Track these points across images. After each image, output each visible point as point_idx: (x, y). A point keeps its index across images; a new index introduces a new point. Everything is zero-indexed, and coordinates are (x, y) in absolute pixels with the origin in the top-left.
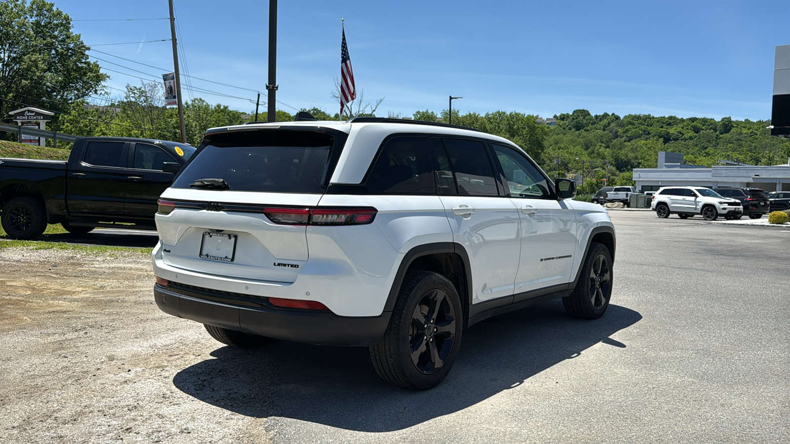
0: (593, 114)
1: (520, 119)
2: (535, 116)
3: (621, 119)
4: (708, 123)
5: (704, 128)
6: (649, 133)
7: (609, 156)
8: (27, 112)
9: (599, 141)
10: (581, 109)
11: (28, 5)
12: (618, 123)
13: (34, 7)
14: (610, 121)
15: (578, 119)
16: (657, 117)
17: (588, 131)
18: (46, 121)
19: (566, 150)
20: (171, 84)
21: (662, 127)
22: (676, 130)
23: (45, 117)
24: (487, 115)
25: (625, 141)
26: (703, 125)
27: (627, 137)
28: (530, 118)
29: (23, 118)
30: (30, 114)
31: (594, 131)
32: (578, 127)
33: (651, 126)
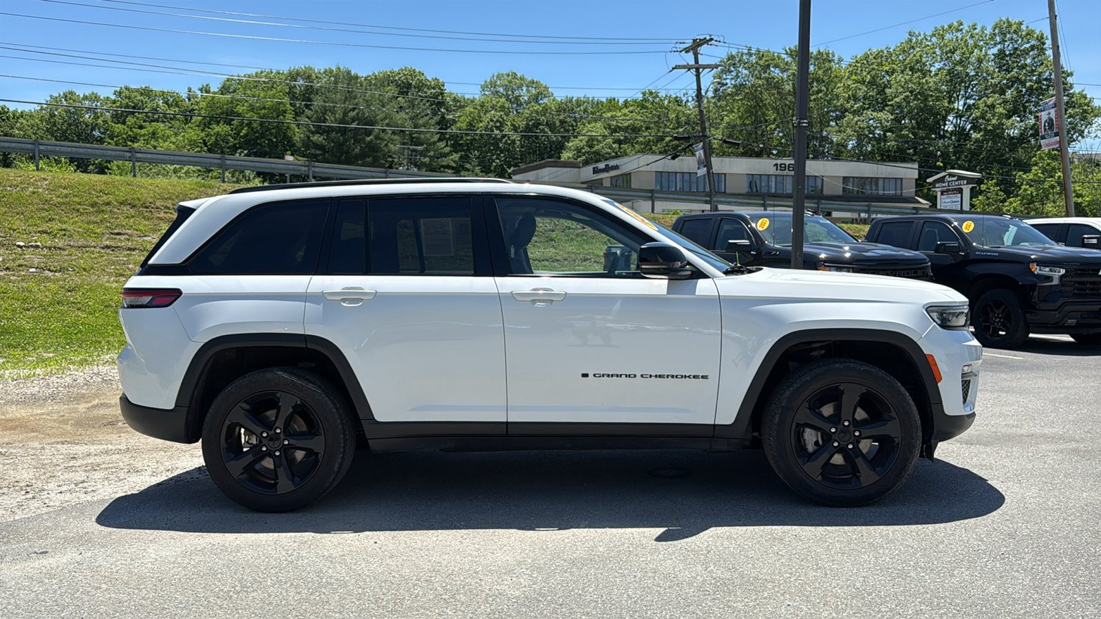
8: (947, 176)
11: (988, 31)
13: (997, 31)
18: (971, 186)
20: (1051, 116)
23: (970, 180)
29: (944, 185)
30: (951, 179)
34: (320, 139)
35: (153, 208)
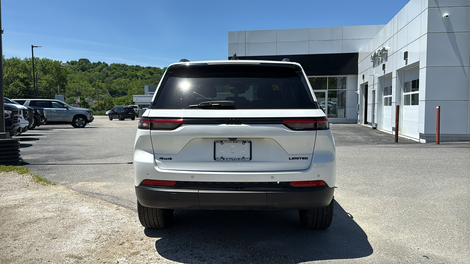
0: (92, 62)
1: (49, 63)
2: (59, 61)
3: (109, 66)
4: (157, 70)
5: (155, 73)
6: (126, 75)
7: (105, 88)
9: (98, 78)
10: (84, 58)
12: (108, 68)
14: (103, 67)
15: (83, 65)
16: (130, 65)
17: (90, 72)
19: (78, 83)
21: (133, 71)
22: (140, 73)
24: (26, 59)
25: (113, 79)
26: (155, 71)
27: (114, 76)
28: (56, 62)
31: (93, 73)
32: (83, 70)
33: (127, 71)
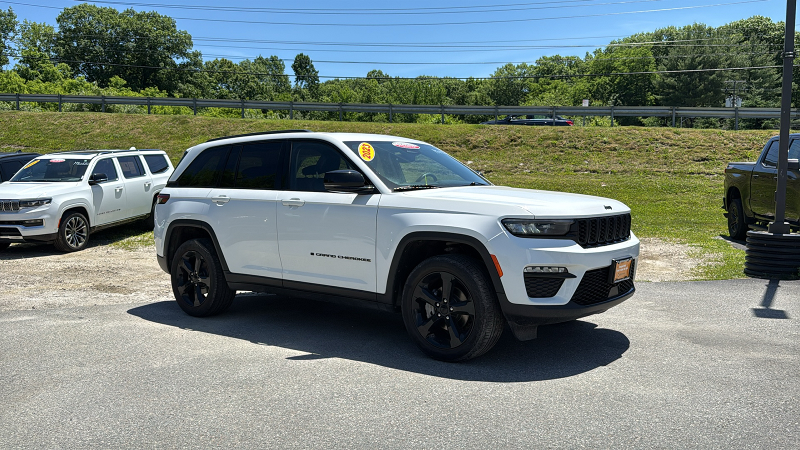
34: (672, 81)
35: (444, 143)
